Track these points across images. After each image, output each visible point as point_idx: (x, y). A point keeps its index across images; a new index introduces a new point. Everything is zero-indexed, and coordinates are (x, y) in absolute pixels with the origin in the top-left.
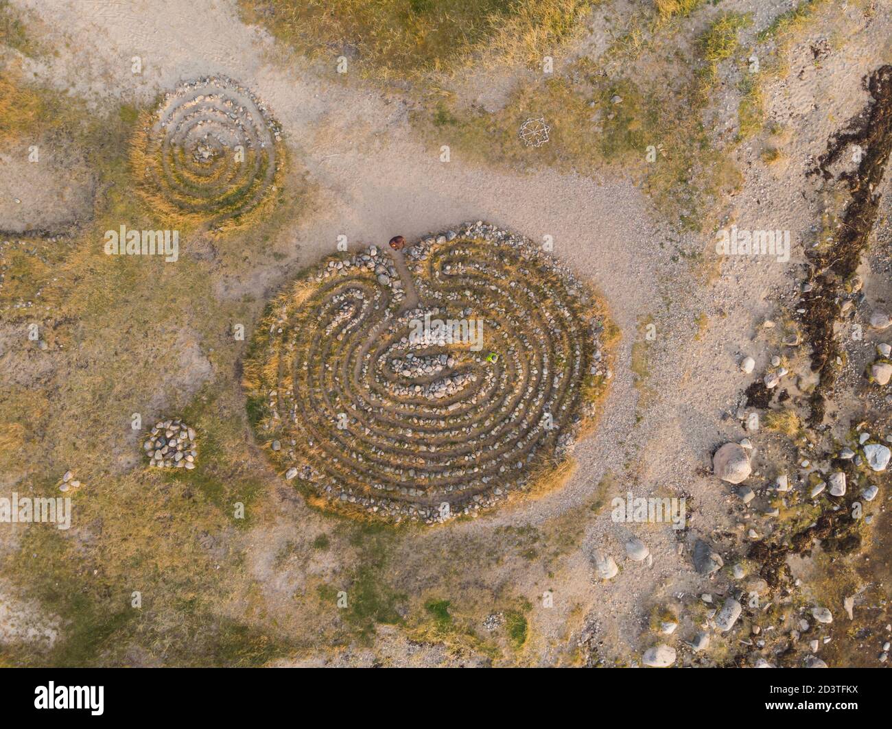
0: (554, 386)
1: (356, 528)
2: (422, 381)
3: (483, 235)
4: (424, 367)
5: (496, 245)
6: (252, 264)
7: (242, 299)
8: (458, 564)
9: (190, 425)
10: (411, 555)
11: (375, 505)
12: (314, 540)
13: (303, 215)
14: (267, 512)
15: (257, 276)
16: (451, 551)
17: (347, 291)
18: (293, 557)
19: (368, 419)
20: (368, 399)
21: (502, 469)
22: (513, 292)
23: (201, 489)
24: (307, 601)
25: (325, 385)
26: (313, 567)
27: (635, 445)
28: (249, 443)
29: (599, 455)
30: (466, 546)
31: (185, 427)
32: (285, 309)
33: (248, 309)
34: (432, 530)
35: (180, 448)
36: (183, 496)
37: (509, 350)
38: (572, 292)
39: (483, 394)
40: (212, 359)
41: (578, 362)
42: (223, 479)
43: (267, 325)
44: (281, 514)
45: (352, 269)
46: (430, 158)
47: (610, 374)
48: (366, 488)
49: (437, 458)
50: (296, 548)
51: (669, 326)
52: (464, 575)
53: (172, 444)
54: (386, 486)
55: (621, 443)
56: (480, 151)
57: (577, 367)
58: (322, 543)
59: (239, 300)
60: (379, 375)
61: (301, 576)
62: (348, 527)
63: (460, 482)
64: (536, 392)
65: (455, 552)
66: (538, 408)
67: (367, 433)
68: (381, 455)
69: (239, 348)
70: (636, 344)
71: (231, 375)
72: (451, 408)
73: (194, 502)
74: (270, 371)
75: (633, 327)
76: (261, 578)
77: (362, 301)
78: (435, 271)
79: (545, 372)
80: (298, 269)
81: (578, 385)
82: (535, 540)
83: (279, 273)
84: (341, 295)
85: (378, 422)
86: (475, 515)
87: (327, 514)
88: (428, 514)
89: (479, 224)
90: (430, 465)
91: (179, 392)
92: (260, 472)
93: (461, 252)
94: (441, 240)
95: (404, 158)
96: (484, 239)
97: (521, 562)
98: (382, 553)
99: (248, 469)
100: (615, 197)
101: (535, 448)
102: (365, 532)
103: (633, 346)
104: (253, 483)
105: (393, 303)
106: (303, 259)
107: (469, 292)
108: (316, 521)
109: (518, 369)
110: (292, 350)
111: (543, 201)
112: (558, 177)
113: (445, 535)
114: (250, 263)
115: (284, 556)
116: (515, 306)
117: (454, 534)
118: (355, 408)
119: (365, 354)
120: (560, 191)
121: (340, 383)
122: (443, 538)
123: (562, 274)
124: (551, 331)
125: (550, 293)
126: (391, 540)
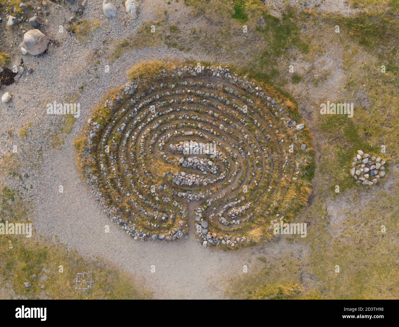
0: (125, 125)
1: (273, 81)
3: (136, 230)
4: (199, 163)
5: (130, 222)
6: (281, 261)
7: (294, 242)
8: (219, 38)
9: (352, 177)
10: (245, 53)
11: (256, 91)
12: (300, 82)
13: (240, 280)
15: (280, 252)
16: (221, 47)
17: (229, 225)
18: (316, 76)
19: (243, 143)
20: (239, 155)
21: (173, 86)
22: (130, 190)
23: (359, 136)
24: (317, 47)
25: (262, 173)
26: (307, 66)
27: (89, 73)
28: (319, 154)
29: (112, 75)
30: (210, 47)
31: (356, 177)
32: (271, 227)
33: (293, 235)
34: (228, 63)
35: (363, 166)
36: (371, 135)
37: (145, 156)
38: (95, 177)
39: (169, 135)
40: (324, 212)
41: (106, 134)
42: (343, 138)
43: (284, 221)
45: (221, 238)
46: (152, 287)
47: (89, 121)
48: (258, 103)
49: (210, 106)
50: (313, 81)
51: (45, 137)
52: (218, 30)
53: (367, 170)
54: (246, 100)
55: (97, 77)
56: (121, 281)
57: (107, 132)
59: (296, 242)
60: (227, 168)
61: (316, 63)
62: (278, 83)
63: (201, 87)
64: (138, 124)
65: (218, 46)
66: (139, 115)
67: (247, 135)
68: (243, 119)
69: (306, 213)
70: (68, 133)
71: (316, 198)
72: (191, 133)
73: (365, 130)
74: (292, 193)
75: (66, 144)
76: (340, 70)
77: (223, 216)
78: (172, 218)
79: (127, 135)
80: (254, 248)
81: (110, 120)
82: (168, 37)
83: (266, 249)
84: (233, 223)
85: (237, 139)
87: (287, 95)
88: (226, 75)
89: (136, 238)
90: (215, 103)
91: (351, 199)
92: (319, 134)
93: (152, 225)
94: (162, 236)
95: (168, 293)
96: (136, 228)
97: (182, 26)
98: (262, 60)
99: (326, 139)
100: (49, 225)
101: (150, 92)
102: (268, 77)
103: (70, 132)
104: (325, 129)
105: (204, 208)
106: (249, 253)
107: (156, 199)
108: (295, 93)
109: (143, 142)
110: (274, 201)
111: (93, 238)
112: (79, 249)
113: (221, 58)
114: (282, 262)
115: (322, 78)
116: (131, 181)
117: (215, 57)
118: (249, 153)
119: (231, 183)
120: (81, 240)
121: (253, 171)
122: (222, 57)
123: (97, 190)
124: (115, 159)
125: (108, 181)
126: (254, 66)
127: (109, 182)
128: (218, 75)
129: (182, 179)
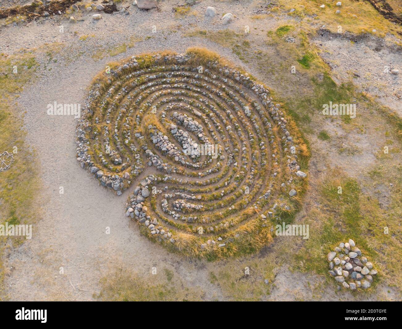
0: (155, 77)
1: (301, 124)
2: (194, 137)
3: (85, 153)
4: (185, 139)
5: (88, 143)
6: (186, 292)
7: (216, 283)
8: (276, 67)
9: (327, 262)
10: (291, 90)
11: (280, 120)
12: (325, 141)
13: (129, 277)
14: (335, 176)
15: (193, 283)
16: (273, 74)
17: (166, 213)
18: (345, 145)
19: (237, 152)
20: (226, 160)
21: (215, 77)
22: (112, 120)
23: (359, 226)
24: (359, 125)
25: (235, 188)
26: (340, 133)
27: (163, 33)
28: (305, 213)
29: (177, 43)
30: (265, 70)
31: (331, 264)
32: (204, 245)
33: (220, 273)
34: (271, 88)
35: (347, 258)
36: (374, 235)
37: (149, 106)
38: (98, 93)
39: (181, 104)
40: (272, 276)
41: (135, 73)
42: (340, 216)
43: (222, 250)
44: (328, 167)
45: (149, 217)
46: (47, 214)
47: (133, 57)
48: (275, 129)
49: (233, 108)
50: (339, 147)
51: (94, 48)
52: (279, 62)
53: (349, 266)
54: (266, 122)
55: (166, 39)
56: (29, 185)
57: (138, 72)
58: (324, 136)
59: (219, 285)
60: (207, 162)
61: (350, 135)
62: (304, 128)
63: (237, 91)
64: (164, 83)
65: (272, 72)
66: (172, 78)
67: (245, 148)
68: (252, 134)
69: (251, 261)
70: (111, 56)
71: (273, 255)
72: (199, 114)
73: (370, 225)
75: (103, 61)
76: (373, 156)
77: (168, 199)
78: (123, 167)
79: (150, 84)
80: (171, 255)
81: (148, 67)
82: (237, 46)
83: (182, 267)
84: (172, 215)
85: (235, 146)
86: (246, 74)
87: (306, 142)
88: (263, 94)
89: (79, 159)
90: (237, 108)
91: (312, 287)
92: (316, 195)
93: (102, 158)
94: (100, 173)
95: (53, 231)
96: (87, 150)
97: (252, 45)
98: (302, 104)
99: (321, 203)
100: (31, 102)
101: (193, 69)
102: (298, 118)
103: (113, 56)
104: (326, 194)
105: (157, 179)
106: (162, 257)
107: (126, 141)
108: (315, 146)
109: (157, 96)
110: (227, 222)
111: (49, 134)
112: (30, 134)
113: (267, 81)
114: (187, 295)
115: (349, 150)
116: (121, 115)
117: (264, 78)
118: (237, 163)
119: (200, 177)
120: (39, 129)
121: (228, 181)
122: (270, 81)
123: (90, 102)
124: (125, 92)
125: (104, 102)
126: (291, 103)
127: (104, 104)
128: (257, 90)
129: (161, 141)
